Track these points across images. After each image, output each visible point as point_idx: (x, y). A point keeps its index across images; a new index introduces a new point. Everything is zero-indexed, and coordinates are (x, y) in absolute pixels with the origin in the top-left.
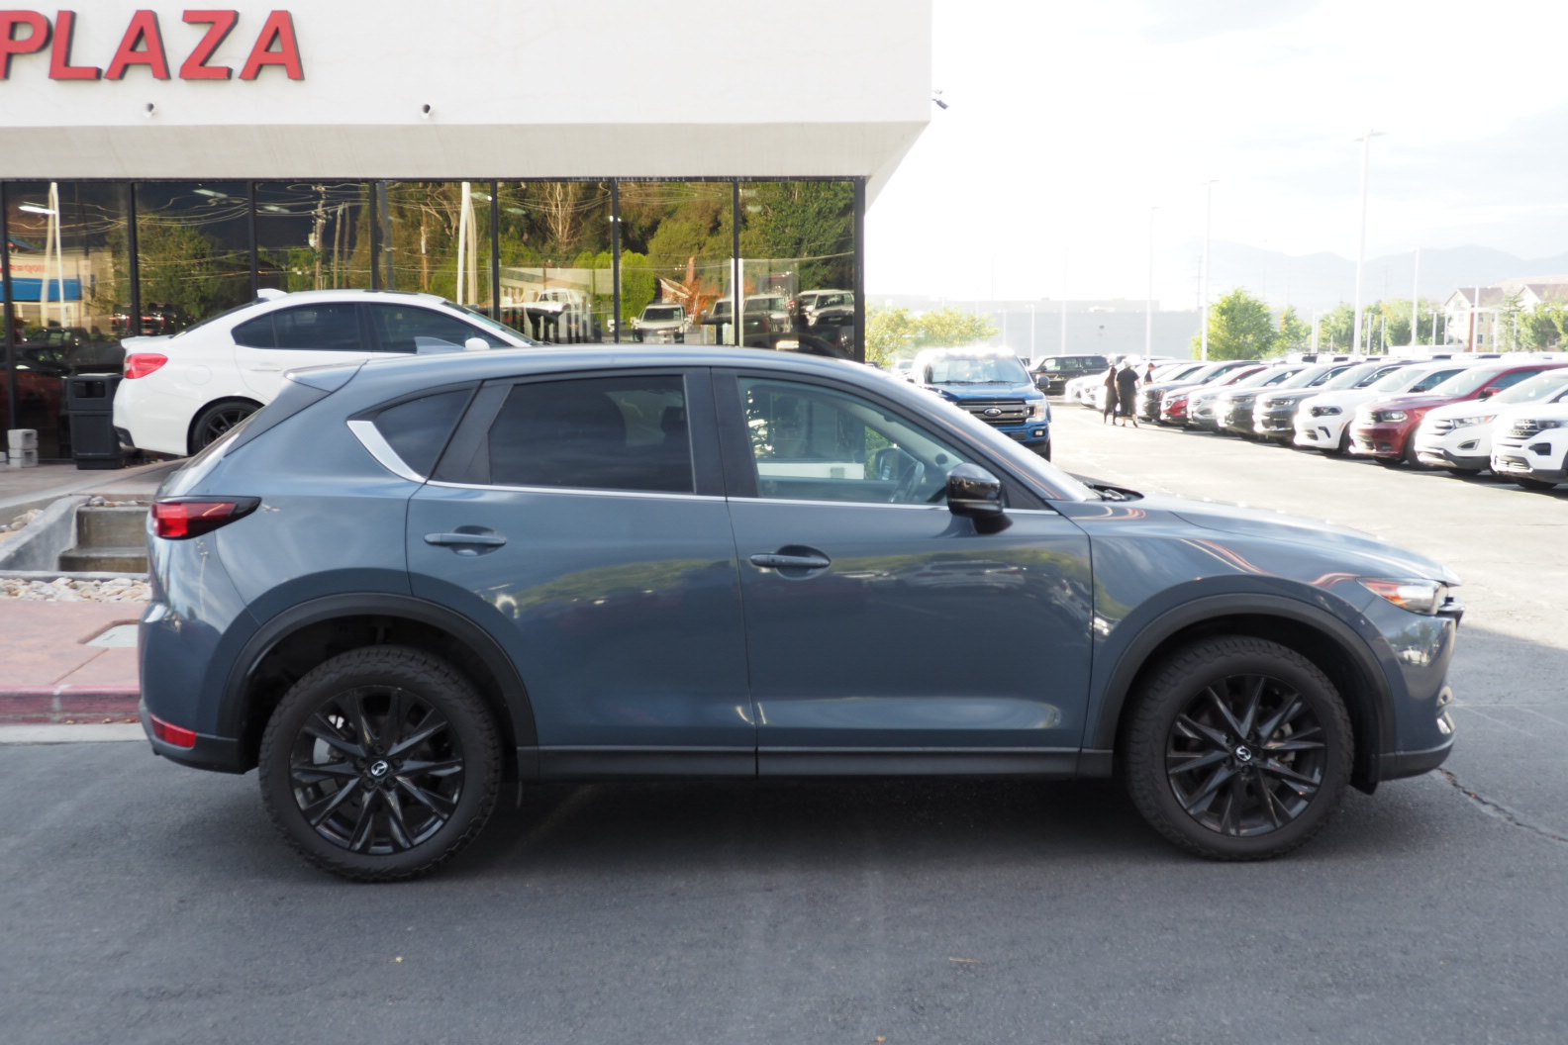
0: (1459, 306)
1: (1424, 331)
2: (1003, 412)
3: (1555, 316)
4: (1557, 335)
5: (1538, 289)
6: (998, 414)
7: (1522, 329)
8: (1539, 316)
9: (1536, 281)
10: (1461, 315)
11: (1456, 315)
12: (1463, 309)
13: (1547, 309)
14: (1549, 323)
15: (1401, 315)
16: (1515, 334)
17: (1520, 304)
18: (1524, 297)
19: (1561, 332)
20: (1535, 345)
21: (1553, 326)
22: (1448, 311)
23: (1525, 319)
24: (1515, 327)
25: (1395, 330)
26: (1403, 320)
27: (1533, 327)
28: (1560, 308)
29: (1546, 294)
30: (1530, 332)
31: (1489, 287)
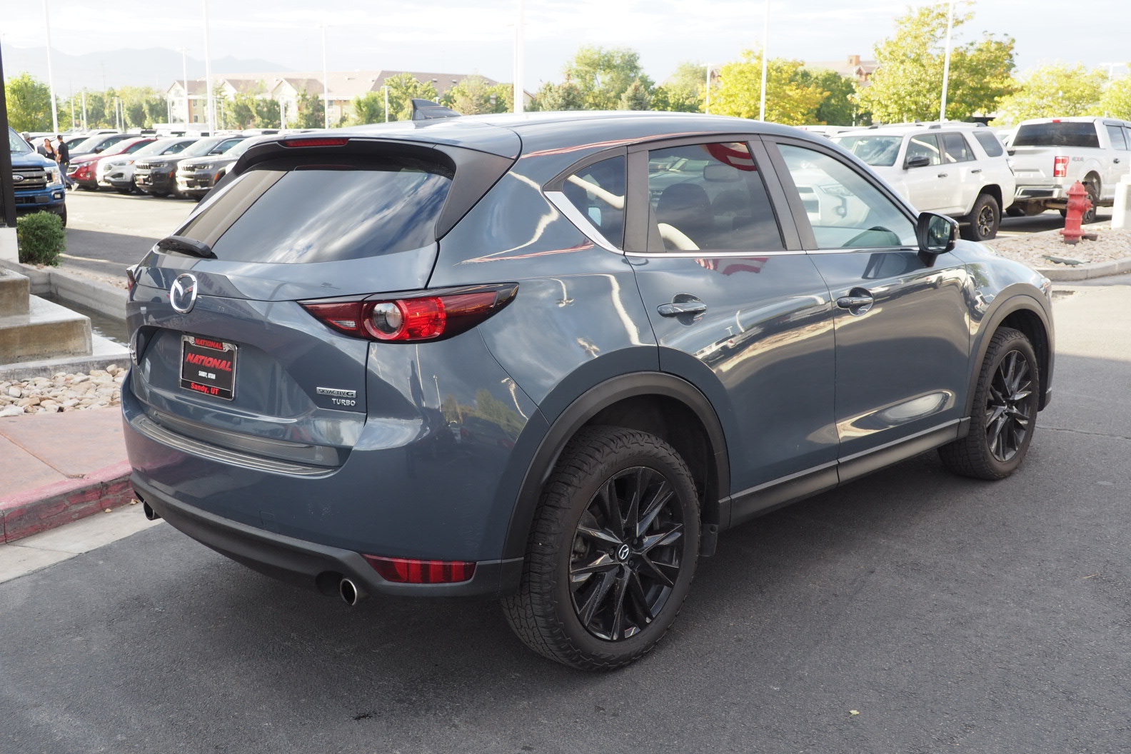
0: (178, 94)
1: (155, 112)
2: (25, 178)
3: (250, 104)
4: (252, 117)
5: (235, 83)
6: (20, 180)
7: (227, 113)
8: (239, 103)
9: (231, 77)
10: (180, 101)
11: (176, 100)
12: (180, 96)
13: (243, 98)
14: (246, 108)
15: (135, 100)
16: (223, 115)
17: (223, 94)
18: (226, 89)
19: (255, 115)
20: (238, 124)
21: (249, 110)
22: (170, 98)
23: (229, 105)
24: (222, 111)
25: (132, 111)
26: (137, 103)
27: (235, 111)
28: (252, 97)
29: (242, 87)
30: (234, 115)
31: (198, 80)
